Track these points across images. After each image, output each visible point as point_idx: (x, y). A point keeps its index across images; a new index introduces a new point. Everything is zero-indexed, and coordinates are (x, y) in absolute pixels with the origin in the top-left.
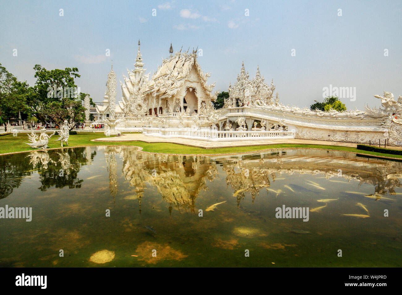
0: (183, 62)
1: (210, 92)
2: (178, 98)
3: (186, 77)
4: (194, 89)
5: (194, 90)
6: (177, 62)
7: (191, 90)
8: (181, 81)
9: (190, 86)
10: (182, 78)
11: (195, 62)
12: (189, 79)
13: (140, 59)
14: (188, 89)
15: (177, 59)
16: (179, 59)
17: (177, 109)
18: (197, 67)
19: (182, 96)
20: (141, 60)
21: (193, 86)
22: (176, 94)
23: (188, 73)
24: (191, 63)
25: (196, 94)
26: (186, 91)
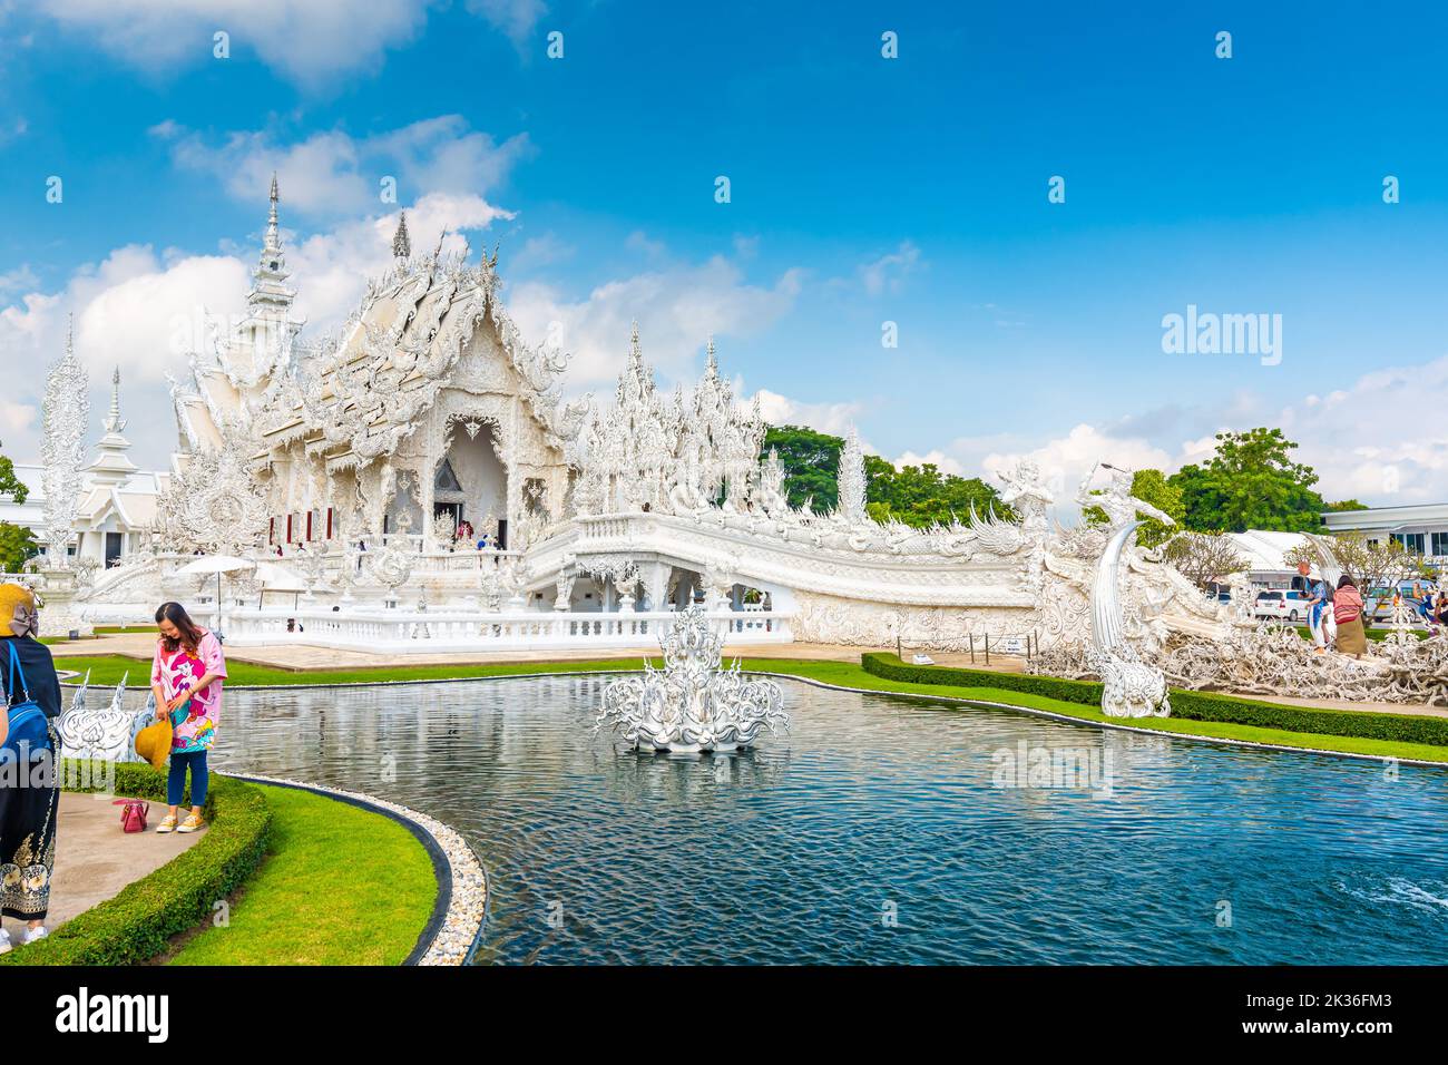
0: (444, 304)
1: (562, 438)
2: (408, 467)
3: (442, 375)
4: (489, 427)
5: (488, 431)
6: (418, 303)
7: (473, 429)
8: (420, 391)
9: (467, 413)
10: (427, 380)
11: (488, 307)
12: (462, 383)
13: (274, 265)
14: (458, 428)
15: (420, 290)
16: (432, 289)
17: (404, 519)
18: (500, 326)
19: (426, 461)
20: (281, 271)
21: (481, 414)
22: (392, 449)
23: (453, 356)
24: (472, 311)
25: (497, 448)
26: (449, 436)
